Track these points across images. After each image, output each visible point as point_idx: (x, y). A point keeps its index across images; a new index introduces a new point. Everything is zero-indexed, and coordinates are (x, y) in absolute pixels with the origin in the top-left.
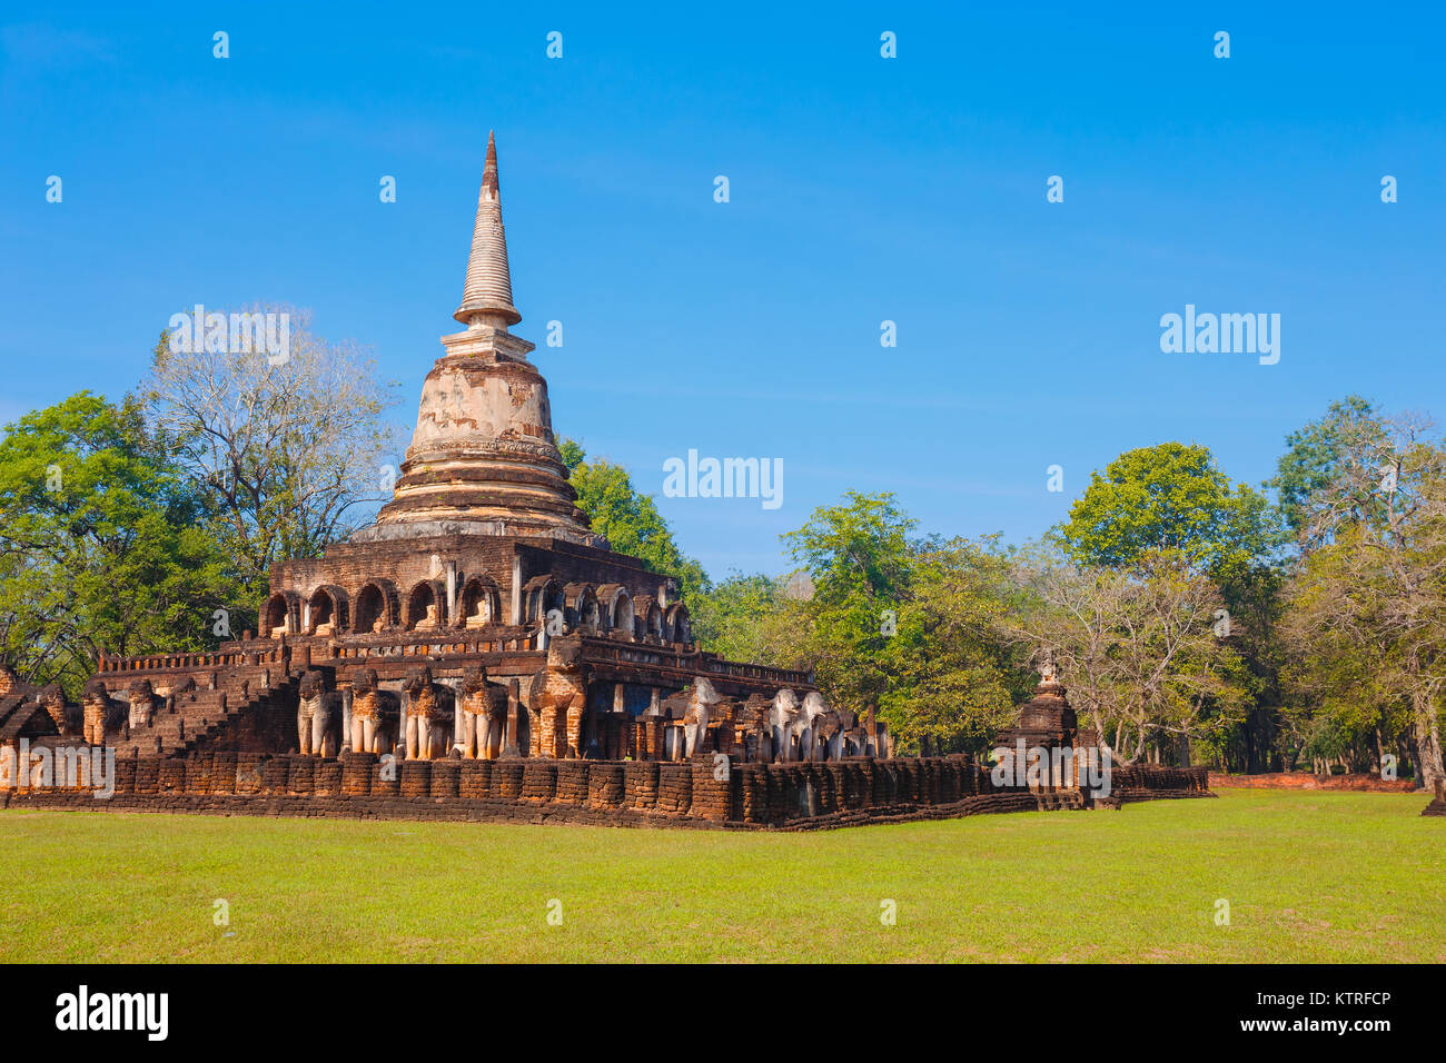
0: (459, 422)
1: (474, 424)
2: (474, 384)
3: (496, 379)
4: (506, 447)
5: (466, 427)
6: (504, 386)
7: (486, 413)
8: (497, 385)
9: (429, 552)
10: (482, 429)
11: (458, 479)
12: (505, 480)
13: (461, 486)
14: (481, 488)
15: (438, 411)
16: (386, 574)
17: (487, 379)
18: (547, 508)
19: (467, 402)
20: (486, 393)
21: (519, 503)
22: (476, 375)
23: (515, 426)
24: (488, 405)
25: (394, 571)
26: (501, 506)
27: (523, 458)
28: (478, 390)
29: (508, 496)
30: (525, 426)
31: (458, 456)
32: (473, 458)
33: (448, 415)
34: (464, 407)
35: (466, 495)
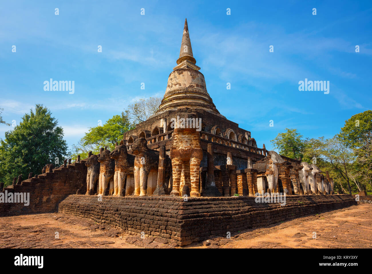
0: (175, 85)
1: (180, 85)
2: (179, 74)
3: (187, 72)
4: (190, 89)
5: (178, 86)
6: (189, 73)
7: (184, 81)
8: (187, 74)
9: (160, 119)
10: (182, 86)
11: (174, 100)
12: (189, 98)
13: (175, 102)
14: (181, 101)
15: (170, 84)
16: (149, 129)
17: (184, 72)
18: (204, 106)
19: (178, 79)
20: (183, 76)
21: (194, 104)
22: (180, 72)
23: (193, 85)
24: (184, 79)
25: (151, 128)
26: (187, 105)
27: (196, 92)
28: (181, 75)
29: (190, 103)
30: (196, 84)
31: (174, 94)
32: (179, 93)
33: (172, 84)
34: (178, 81)
35: (176, 103)
